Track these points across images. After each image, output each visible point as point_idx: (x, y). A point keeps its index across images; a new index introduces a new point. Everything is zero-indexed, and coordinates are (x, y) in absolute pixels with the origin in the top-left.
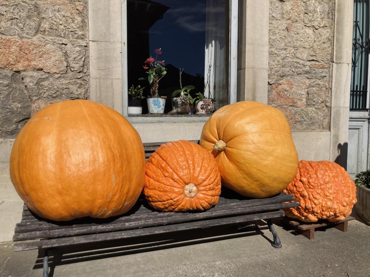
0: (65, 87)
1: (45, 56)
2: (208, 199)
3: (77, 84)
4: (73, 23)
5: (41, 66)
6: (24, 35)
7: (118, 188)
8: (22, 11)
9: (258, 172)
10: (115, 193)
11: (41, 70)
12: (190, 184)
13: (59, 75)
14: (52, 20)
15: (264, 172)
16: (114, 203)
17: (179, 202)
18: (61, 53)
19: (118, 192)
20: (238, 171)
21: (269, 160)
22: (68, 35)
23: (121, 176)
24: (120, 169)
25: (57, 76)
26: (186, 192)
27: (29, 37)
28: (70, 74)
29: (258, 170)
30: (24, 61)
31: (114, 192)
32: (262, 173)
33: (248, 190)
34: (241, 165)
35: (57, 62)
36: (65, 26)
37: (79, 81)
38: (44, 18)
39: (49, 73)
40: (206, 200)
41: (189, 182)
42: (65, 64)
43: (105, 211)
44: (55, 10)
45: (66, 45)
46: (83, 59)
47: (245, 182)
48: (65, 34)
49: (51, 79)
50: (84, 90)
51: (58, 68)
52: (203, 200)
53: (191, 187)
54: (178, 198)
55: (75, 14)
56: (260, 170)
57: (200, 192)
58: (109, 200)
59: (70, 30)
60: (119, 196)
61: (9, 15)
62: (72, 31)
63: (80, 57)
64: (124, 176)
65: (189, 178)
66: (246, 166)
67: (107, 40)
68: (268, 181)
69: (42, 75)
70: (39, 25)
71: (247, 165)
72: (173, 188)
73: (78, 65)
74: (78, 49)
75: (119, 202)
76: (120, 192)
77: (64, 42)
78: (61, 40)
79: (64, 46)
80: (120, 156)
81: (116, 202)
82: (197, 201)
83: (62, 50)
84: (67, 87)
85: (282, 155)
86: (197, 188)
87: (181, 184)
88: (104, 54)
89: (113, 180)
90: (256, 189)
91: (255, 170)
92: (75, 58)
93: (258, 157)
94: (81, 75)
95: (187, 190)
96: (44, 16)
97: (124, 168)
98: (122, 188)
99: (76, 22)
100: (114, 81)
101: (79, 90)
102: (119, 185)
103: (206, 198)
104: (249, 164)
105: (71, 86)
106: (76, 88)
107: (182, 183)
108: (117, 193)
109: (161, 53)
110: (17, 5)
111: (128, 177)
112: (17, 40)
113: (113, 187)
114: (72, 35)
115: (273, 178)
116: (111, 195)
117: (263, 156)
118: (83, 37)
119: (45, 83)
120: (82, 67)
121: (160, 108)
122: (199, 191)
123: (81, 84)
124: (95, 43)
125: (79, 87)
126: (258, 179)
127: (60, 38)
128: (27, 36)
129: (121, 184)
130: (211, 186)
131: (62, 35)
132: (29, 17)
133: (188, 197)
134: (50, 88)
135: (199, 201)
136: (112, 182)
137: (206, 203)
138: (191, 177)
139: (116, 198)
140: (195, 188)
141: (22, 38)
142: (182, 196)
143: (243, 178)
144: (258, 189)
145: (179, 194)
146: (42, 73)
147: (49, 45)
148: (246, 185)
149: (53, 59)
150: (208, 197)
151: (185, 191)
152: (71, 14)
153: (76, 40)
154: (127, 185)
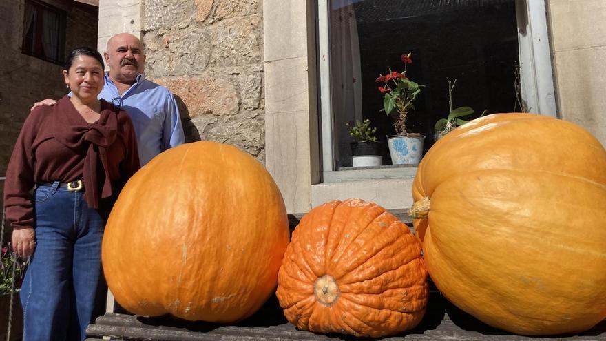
0: (236, 132)
1: (214, 94)
2: (357, 310)
3: (251, 126)
4: (246, 43)
5: (209, 108)
6: (194, 72)
7: (192, 267)
8: (192, 43)
9: (477, 261)
10: (186, 276)
11: (211, 113)
12: (324, 278)
13: (230, 117)
14: (223, 46)
15: (493, 262)
16: (188, 294)
17: (307, 309)
18: (232, 86)
19: (193, 276)
20: (443, 261)
21: (499, 235)
22: (241, 60)
23: (198, 250)
24: (198, 237)
25: (227, 118)
26: (319, 292)
27: (199, 73)
28: (244, 113)
29: (476, 257)
30: (193, 104)
31: (184, 274)
32: (488, 266)
33: (476, 306)
34: (443, 246)
35: (228, 99)
36: (237, 50)
37: (253, 122)
38: (214, 46)
39: (218, 115)
40: (354, 312)
41: (323, 272)
42: (237, 100)
43: (179, 305)
44: (226, 33)
45: (238, 74)
46: (258, 90)
47: (463, 286)
48: (237, 60)
49: (220, 124)
50: (259, 134)
51: (228, 108)
52: (347, 311)
53: (326, 283)
54: (304, 302)
55: (248, 31)
56: (480, 259)
57: (342, 295)
58: (178, 286)
59: (243, 54)
60: (195, 282)
61: (180, 52)
62: (245, 55)
63: (254, 88)
64: (205, 251)
65: (323, 264)
66: (452, 249)
67: (287, 55)
68: (509, 287)
69: (211, 120)
70: (210, 56)
71: (453, 245)
72: (296, 281)
73: (252, 99)
74: (252, 77)
75: (197, 292)
76: (197, 275)
77: (235, 72)
78: (231, 70)
79: (235, 76)
80: (205, 217)
81: (191, 292)
82: (337, 312)
83: (233, 82)
84: (239, 132)
85: (536, 223)
86: (338, 285)
87: (309, 275)
88: (283, 77)
89: (185, 254)
90: (491, 306)
91: (471, 258)
92: (248, 91)
93: (473, 228)
94: (256, 113)
95: (320, 288)
96: (214, 44)
97: (208, 238)
98: (202, 270)
99: (250, 41)
100: (297, 114)
101: (253, 134)
102: (194, 263)
103: (353, 308)
104: (455, 242)
105: (243, 130)
106: (250, 132)
107: (310, 273)
108: (190, 276)
109: (410, 62)
110: (187, 38)
111: (215, 253)
112: (186, 80)
113: (182, 265)
114: (246, 60)
115: (520, 279)
116: (179, 278)
117: (483, 225)
118: (259, 59)
119: (214, 130)
120: (257, 101)
121: (407, 156)
122: (340, 292)
123: (256, 126)
124: (271, 64)
125: (254, 131)
126: (483, 280)
127: (232, 67)
128: (197, 73)
129: (199, 262)
130: (365, 284)
131: (234, 63)
132: (199, 49)
133: (323, 303)
134: (219, 136)
135: (340, 312)
136: (182, 258)
137: (354, 318)
138: (325, 262)
139: (190, 284)
140: (333, 287)
141: (191, 76)
142: (312, 299)
143: (456, 276)
144: (498, 307)
145: (305, 294)
146: (211, 116)
147: (218, 79)
148: (466, 293)
149: (223, 96)
150: (358, 307)
151: (317, 290)
152: (245, 32)
153: (249, 65)
154: (212, 266)
